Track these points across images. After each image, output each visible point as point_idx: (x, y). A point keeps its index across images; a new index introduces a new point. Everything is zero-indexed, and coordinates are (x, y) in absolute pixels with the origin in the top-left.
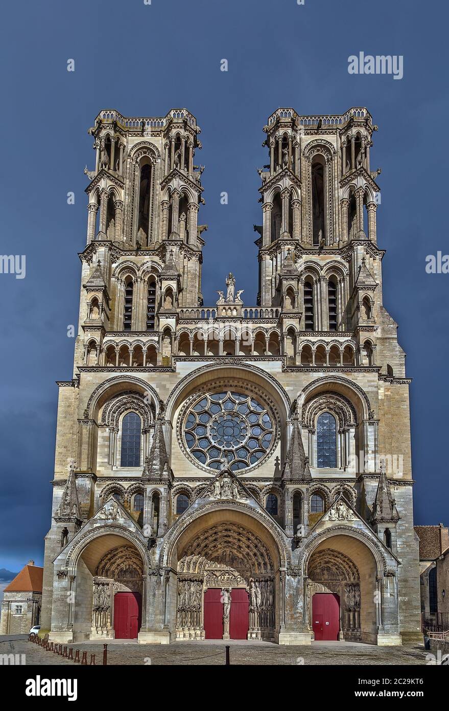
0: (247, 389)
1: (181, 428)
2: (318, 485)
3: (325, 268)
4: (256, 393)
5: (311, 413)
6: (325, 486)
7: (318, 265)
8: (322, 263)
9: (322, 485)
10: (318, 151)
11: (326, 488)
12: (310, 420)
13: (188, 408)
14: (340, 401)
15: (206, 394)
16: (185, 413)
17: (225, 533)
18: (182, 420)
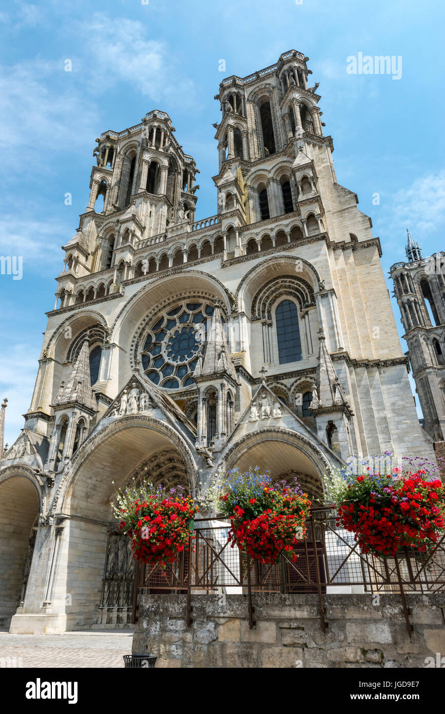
0: (199, 297)
1: (136, 351)
2: (273, 385)
3: (273, 171)
4: (208, 299)
5: (264, 305)
6: (282, 384)
7: (266, 170)
8: (269, 168)
9: (278, 383)
10: (262, 93)
11: (283, 387)
12: (263, 312)
13: (143, 329)
14: (293, 283)
15: (163, 312)
16: (141, 334)
17: (171, 465)
18: (138, 342)
